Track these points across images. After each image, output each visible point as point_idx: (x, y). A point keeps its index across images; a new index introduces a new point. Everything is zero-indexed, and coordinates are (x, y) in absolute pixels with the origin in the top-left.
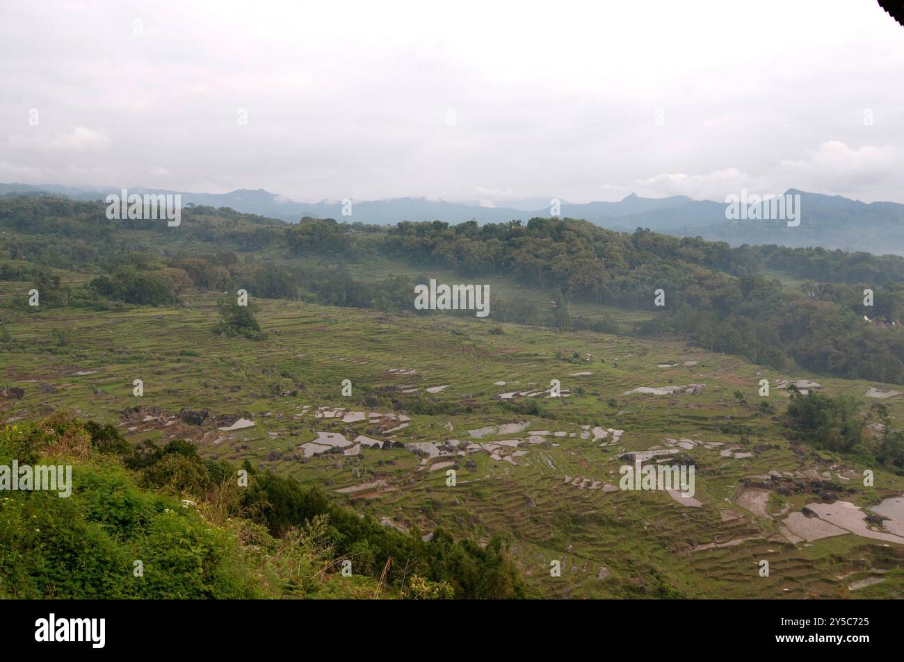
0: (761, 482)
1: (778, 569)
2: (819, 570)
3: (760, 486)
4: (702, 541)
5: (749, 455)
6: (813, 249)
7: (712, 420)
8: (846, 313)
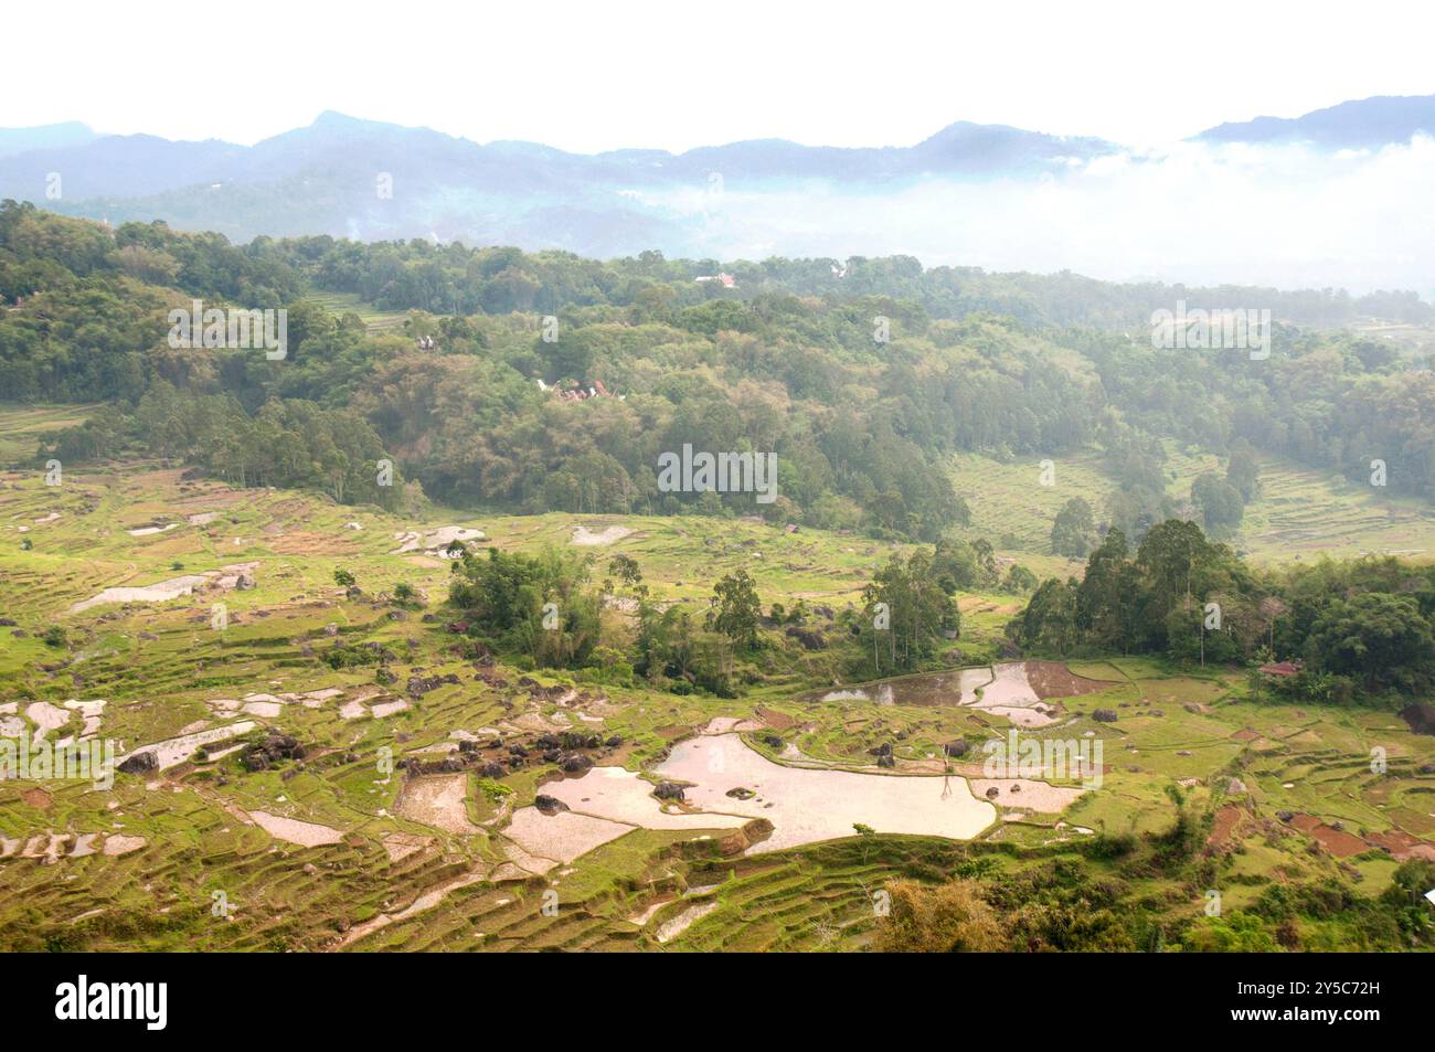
0: (440, 760)
1: (526, 936)
2: (601, 917)
3: (442, 768)
4: (360, 916)
5: (400, 705)
6: (407, 243)
7: (300, 642)
8: (505, 375)
